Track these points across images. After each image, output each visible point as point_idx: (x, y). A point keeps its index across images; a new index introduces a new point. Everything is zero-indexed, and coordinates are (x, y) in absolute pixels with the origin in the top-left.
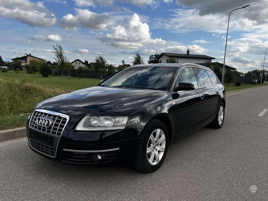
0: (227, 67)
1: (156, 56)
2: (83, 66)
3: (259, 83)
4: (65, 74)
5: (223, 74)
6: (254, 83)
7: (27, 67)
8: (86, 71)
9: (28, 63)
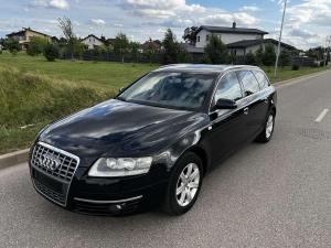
0: (283, 45)
1: (193, 28)
2: (99, 43)
3: (322, 65)
4: (77, 56)
5: (278, 55)
6: (316, 66)
7: (26, 45)
8: (103, 52)
9: (28, 40)
